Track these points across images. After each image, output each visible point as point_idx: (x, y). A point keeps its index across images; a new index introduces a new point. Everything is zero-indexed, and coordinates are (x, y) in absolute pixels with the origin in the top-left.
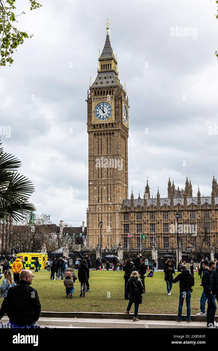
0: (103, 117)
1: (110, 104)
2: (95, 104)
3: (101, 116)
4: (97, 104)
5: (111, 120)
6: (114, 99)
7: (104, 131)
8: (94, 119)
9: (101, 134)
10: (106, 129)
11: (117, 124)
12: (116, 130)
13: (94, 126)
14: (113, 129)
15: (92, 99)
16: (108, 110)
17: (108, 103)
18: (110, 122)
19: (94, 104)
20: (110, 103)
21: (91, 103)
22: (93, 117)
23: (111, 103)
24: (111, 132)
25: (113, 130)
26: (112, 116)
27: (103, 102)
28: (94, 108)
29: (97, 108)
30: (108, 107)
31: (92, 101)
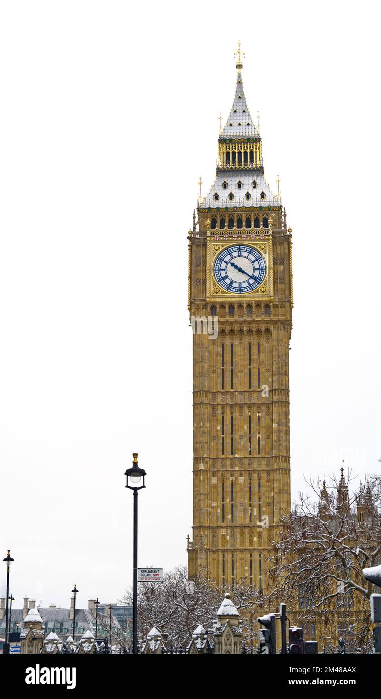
0: (240, 284)
1: (261, 251)
2: (217, 248)
3: (232, 282)
4: (221, 250)
5: (262, 293)
6: (271, 237)
7: (241, 324)
8: (212, 289)
9: (232, 332)
10: (249, 319)
11: (280, 306)
12: (275, 323)
13: (213, 307)
14: (267, 319)
15: (208, 234)
16: (253, 266)
17: (253, 248)
18: (260, 299)
19: (212, 249)
20: (259, 249)
21: (205, 245)
22: (210, 284)
23: (262, 247)
24: (263, 329)
25: (267, 322)
26: (265, 284)
27: (240, 245)
28: (213, 259)
29: (223, 261)
30: (253, 259)
31: (208, 239)
